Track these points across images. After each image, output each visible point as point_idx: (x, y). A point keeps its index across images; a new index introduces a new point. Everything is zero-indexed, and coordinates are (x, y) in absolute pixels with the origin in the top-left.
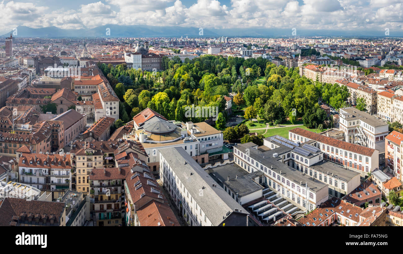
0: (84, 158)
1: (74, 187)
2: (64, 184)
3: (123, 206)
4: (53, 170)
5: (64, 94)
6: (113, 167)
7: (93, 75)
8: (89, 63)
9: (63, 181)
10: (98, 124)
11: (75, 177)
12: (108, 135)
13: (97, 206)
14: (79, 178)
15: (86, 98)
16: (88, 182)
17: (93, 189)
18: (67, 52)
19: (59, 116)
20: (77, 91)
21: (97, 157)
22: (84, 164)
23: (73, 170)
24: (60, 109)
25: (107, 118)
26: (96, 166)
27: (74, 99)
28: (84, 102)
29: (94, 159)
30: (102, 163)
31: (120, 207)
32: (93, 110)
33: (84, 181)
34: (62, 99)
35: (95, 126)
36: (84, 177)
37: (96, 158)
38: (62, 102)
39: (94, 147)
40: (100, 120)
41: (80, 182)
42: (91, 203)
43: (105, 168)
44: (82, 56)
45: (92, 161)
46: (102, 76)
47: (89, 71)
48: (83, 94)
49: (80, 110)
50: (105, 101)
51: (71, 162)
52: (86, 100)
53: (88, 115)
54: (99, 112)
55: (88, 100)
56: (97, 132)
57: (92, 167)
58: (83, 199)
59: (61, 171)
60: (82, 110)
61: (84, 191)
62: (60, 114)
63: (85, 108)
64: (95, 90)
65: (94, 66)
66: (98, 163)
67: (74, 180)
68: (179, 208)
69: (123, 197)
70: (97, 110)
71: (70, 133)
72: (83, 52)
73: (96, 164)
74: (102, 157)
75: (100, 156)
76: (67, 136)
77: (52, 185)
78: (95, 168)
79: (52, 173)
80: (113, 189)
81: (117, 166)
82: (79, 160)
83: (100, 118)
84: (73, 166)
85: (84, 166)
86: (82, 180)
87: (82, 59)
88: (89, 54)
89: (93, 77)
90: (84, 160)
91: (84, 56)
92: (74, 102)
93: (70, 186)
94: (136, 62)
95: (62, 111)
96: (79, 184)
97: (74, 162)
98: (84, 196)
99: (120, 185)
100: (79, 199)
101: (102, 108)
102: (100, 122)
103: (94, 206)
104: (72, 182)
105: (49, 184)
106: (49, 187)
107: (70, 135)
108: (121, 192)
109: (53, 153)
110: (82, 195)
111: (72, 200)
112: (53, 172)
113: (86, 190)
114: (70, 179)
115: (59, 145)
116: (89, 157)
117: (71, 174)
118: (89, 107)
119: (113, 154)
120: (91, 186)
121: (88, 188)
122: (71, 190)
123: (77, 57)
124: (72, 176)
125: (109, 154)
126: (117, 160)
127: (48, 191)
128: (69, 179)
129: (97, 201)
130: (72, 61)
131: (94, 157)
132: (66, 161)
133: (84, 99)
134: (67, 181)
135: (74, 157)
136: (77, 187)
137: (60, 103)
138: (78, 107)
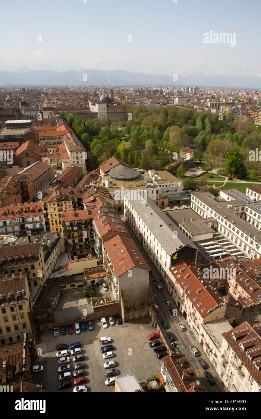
0: (54, 205)
1: (48, 229)
2: (39, 228)
3: (92, 239)
4: (27, 218)
5: (29, 146)
6: (82, 209)
7: (57, 126)
8: (52, 113)
9: (38, 226)
10: (66, 173)
11: (47, 221)
12: (76, 182)
13: (70, 241)
14: (52, 221)
15: (52, 149)
16: (60, 224)
17: (65, 229)
18: (28, 102)
19: (25, 169)
20: (42, 143)
21: (67, 202)
22: (55, 209)
23: (46, 215)
24: (26, 162)
25: (74, 167)
26: (66, 210)
27: (40, 151)
28: (51, 153)
29: (64, 204)
30: (72, 207)
31: (90, 240)
32: (60, 161)
33: (56, 223)
34: (27, 152)
35: (63, 175)
36: (56, 221)
37: (65, 203)
38: (27, 155)
39: (63, 194)
40: (67, 169)
41: (53, 224)
42: (64, 239)
43: (74, 211)
44: (45, 106)
45: (62, 206)
46: (67, 126)
47: (53, 122)
48: (48, 146)
49: (47, 161)
50: (71, 152)
51: (43, 209)
52: (52, 151)
53: (56, 165)
54: (66, 162)
55: (55, 151)
56: (65, 181)
57: (63, 211)
58: (57, 237)
59: (34, 218)
60: (49, 161)
61: (58, 231)
62: (28, 166)
63: (52, 158)
64: (60, 140)
65: (58, 116)
66: (68, 207)
67: (47, 223)
68: (140, 240)
69: (92, 232)
70: (64, 161)
71: (40, 184)
72: (45, 102)
73: (66, 208)
74: (71, 202)
75: (69, 201)
76: (36, 187)
77: (27, 230)
78: (65, 211)
79: (26, 221)
80: (83, 227)
81: (86, 208)
82: (51, 207)
83: (68, 167)
84: (45, 212)
85: (55, 211)
86: (54, 222)
87: (45, 109)
88: (53, 104)
89: (58, 127)
90: (55, 206)
91: (47, 106)
92: (40, 154)
93: (45, 229)
94: (101, 112)
95: (29, 164)
96: (53, 226)
97: (46, 209)
98: (58, 235)
99: (89, 223)
100: (54, 238)
101: (69, 158)
102: (67, 171)
103: (67, 241)
104: (46, 225)
105: (25, 230)
106: (25, 232)
107: (40, 185)
108: (90, 229)
109: (25, 203)
110: (56, 234)
111: (47, 239)
112: (26, 219)
113: (59, 230)
114: (44, 223)
115: (29, 195)
116: (60, 203)
117: (44, 219)
118: (56, 158)
119: (81, 199)
120: (63, 227)
121: (61, 228)
122: (46, 232)
123: (39, 107)
124: (45, 220)
125: (78, 199)
126: (85, 204)
127: (25, 236)
128: (42, 223)
129: (69, 237)
130: (34, 112)
131: (63, 203)
132: (38, 208)
133: (50, 151)
134: (41, 225)
135: (45, 204)
136: (51, 229)
137: (26, 155)
138: (45, 159)
